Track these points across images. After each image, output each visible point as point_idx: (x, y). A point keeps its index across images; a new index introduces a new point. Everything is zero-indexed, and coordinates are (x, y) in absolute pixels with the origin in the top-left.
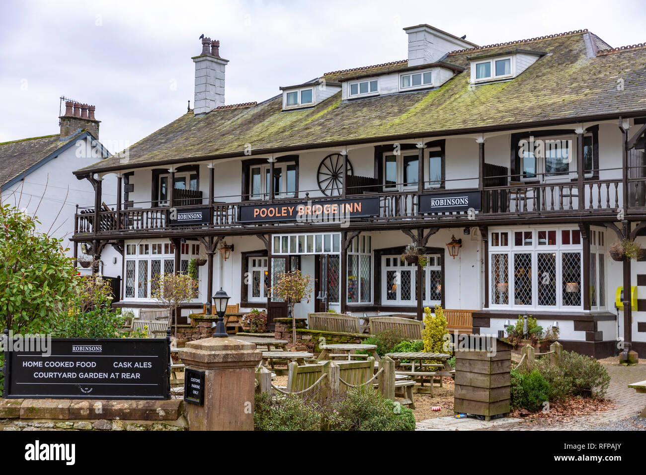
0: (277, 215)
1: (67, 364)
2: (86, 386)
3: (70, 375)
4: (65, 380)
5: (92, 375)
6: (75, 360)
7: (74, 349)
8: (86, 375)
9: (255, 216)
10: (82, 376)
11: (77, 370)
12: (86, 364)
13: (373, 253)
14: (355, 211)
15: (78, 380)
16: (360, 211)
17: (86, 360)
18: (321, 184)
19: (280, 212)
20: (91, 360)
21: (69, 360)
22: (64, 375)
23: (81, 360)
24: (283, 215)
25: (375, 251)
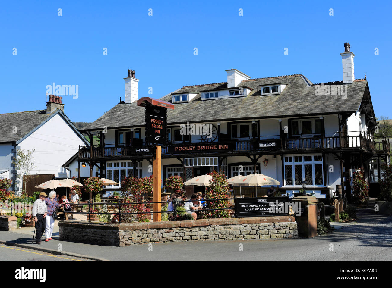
0: (187, 150)
1: (256, 206)
2: (263, 213)
3: (257, 209)
4: (256, 211)
5: (264, 209)
6: (259, 204)
7: (258, 201)
8: (263, 209)
9: (176, 150)
10: (261, 209)
11: (260, 207)
12: (262, 206)
13: (228, 165)
14: (225, 148)
15: (260, 211)
16: (227, 148)
17: (262, 204)
18: (203, 137)
19: (188, 148)
20: (264, 204)
21: (257, 204)
22: (255, 209)
23: (260, 204)
24: (190, 149)
25: (229, 164)
